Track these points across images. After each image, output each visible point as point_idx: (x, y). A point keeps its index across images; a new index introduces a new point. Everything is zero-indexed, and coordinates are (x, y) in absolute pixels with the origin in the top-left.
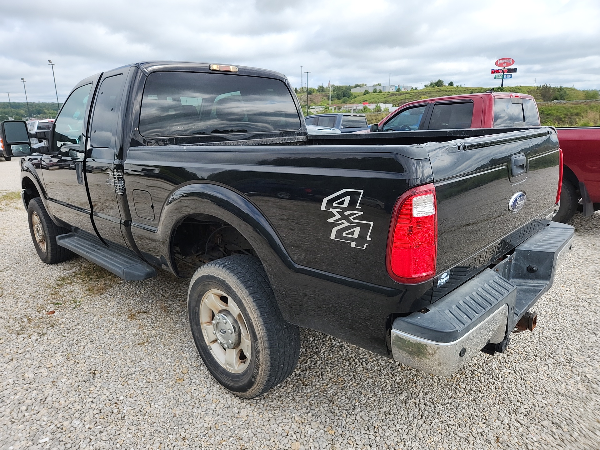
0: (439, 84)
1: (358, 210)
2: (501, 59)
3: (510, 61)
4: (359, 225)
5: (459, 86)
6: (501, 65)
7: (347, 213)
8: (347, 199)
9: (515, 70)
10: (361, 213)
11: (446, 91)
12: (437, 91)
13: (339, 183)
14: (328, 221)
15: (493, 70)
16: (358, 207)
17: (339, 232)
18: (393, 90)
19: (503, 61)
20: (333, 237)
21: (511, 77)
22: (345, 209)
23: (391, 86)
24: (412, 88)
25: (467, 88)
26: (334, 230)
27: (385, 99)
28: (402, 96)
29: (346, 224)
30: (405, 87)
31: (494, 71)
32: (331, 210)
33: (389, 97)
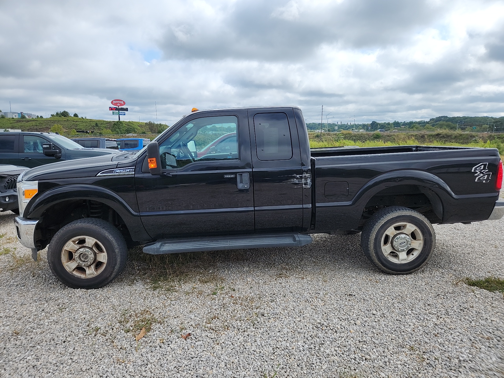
0: (65, 114)
1: (487, 169)
2: (115, 100)
3: (122, 103)
4: (486, 174)
5: (84, 118)
6: (116, 104)
7: (482, 171)
8: (483, 166)
9: (127, 110)
10: (488, 170)
11: (74, 121)
12: (65, 121)
13: (479, 161)
14: (475, 175)
15: (111, 107)
16: (486, 168)
17: (479, 179)
18: (16, 117)
19: (116, 102)
20: (476, 181)
21: (125, 115)
22: (482, 170)
23: (14, 113)
24: (38, 116)
25: (91, 120)
26: (477, 178)
27: (12, 125)
28: (30, 123)
29: (482, 175)
30: (29, 115)
31: (111, 109)
32: (476, 171)
33: (15, 123)
